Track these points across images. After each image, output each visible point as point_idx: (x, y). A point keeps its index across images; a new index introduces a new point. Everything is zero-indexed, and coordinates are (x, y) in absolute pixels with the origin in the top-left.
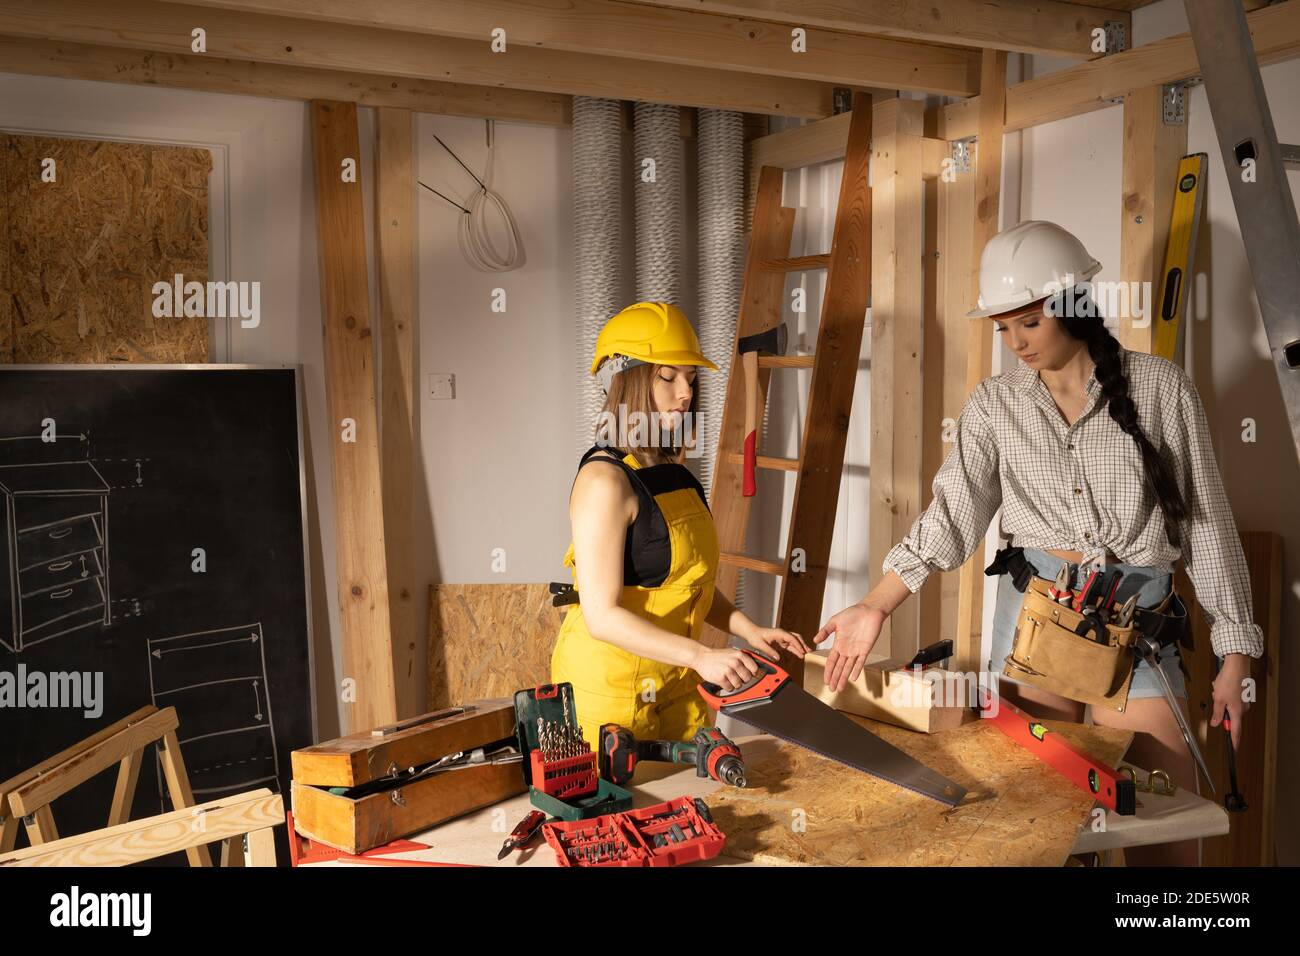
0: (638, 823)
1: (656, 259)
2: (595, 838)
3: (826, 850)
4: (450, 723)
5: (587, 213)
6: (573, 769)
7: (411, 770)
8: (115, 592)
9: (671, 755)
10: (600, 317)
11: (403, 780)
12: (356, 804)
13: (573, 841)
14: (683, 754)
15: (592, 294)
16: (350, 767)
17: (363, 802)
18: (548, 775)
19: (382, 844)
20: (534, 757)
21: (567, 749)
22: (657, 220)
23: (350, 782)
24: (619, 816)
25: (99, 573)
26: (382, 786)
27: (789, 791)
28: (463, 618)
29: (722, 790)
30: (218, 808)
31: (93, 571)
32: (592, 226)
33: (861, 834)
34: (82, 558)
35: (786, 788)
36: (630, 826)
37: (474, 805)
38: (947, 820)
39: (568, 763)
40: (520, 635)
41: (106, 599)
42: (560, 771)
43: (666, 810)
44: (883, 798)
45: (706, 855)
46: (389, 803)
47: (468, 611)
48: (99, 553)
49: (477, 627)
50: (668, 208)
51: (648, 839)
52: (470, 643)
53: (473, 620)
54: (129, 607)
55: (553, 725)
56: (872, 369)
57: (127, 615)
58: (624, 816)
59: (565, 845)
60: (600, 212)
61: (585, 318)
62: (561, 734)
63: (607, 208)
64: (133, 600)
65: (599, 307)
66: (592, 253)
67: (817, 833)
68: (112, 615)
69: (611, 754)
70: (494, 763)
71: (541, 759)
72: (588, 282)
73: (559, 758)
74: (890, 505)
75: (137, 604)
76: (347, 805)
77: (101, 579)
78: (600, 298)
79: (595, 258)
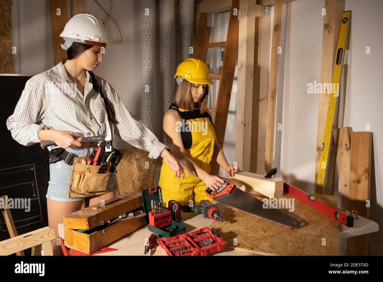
0: (192, 237)
1: (166, 42)
2: (177, 244)
3: (259, 245)
4: (120, 203)
5: (144, 26)
6: (163, 218)
7: (109, 222)
9: (194, 210)
10: (148, 61)
11: (106, 225)
12: (90, 236)
13: (170, 246)
14: (199, 210)
15: (146, 53)
16: (87, 223)
17: (92, 235)
18: (156, 220)
19: (99, 250)
20: (150, 214)
21: (161, 211)
22: (167, 29)
23: (87, 228)
24: (184, 235)
26: (99, 228)
27: (237, 222)
29: (214, 223)
30: (31, 235)
32: (146, 30)
33: (268, 238)
35: (236, 221)
36: (189, 239)
37: (129, 232)
38: (294, 231)
39: (162, 215)
40: (122, 166)
42: (159, 218)
43: (200, 232)
44: (269, 224)
45: (220, 250)
46: (101, 234)
50: (171, 25)
51: (197, 243)
55: (156, 202)
56: (238, 80)
58: (186, 235)
59: (168, 247)
60: (148, 25)
61: (143, 61)
62: (159, 205)
63: (151, 24)
65: (148, 58)
66: (146, 40)
67: (253, 238)
69: (175, 211)
70: (136, 217)
71: (153, 215)
72: (145, 49)
73: (159, 214)
74: (243, 123)
76: (86, 236)
78: (149, 55)
79: (147, 41)
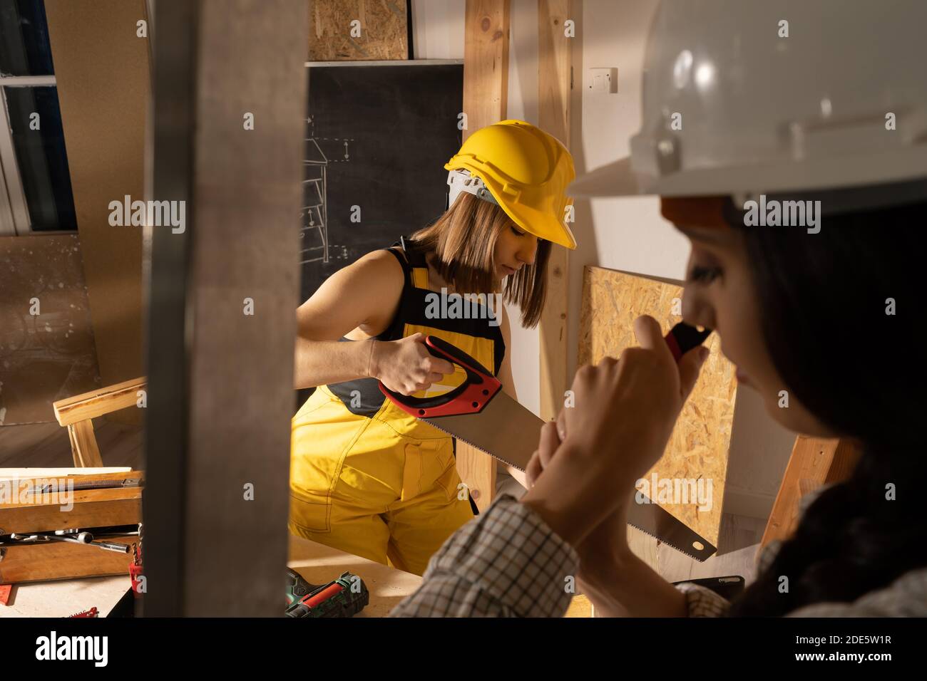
8: (332, 239)
25: (321, 224)
28: (608, 301)
31: (317, 223)
34: (310, 212)
41: (325, 243)
47: (612, 296)
48: (321, 208)
49: (617, 311)
52: (611, 325)
53: (615, 305)
54: (340, 252)
57: (339, 257)
64: (343, 247)
68: (329, 256)
75: (345, 250)
77: (322, 228)
